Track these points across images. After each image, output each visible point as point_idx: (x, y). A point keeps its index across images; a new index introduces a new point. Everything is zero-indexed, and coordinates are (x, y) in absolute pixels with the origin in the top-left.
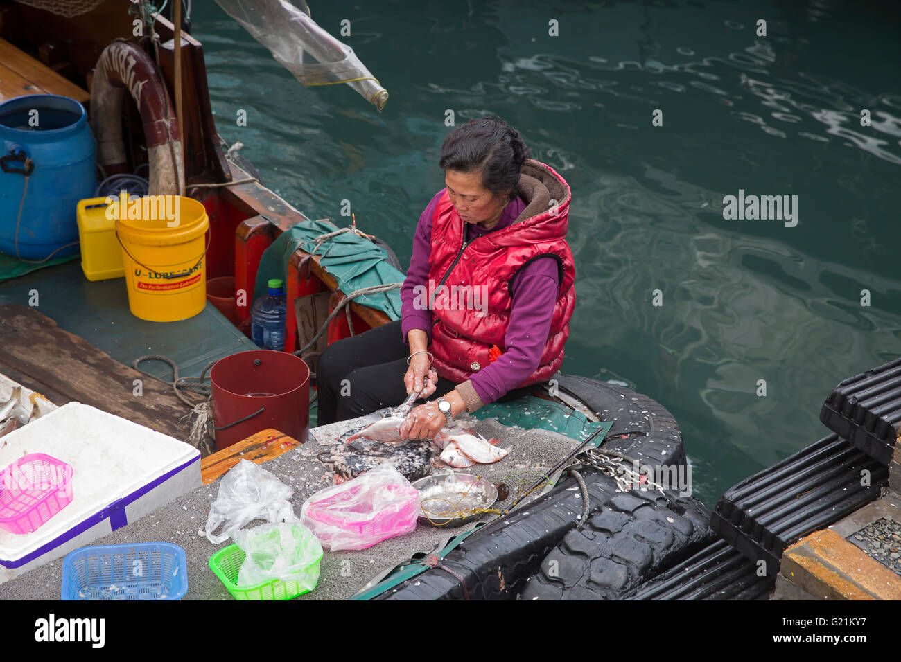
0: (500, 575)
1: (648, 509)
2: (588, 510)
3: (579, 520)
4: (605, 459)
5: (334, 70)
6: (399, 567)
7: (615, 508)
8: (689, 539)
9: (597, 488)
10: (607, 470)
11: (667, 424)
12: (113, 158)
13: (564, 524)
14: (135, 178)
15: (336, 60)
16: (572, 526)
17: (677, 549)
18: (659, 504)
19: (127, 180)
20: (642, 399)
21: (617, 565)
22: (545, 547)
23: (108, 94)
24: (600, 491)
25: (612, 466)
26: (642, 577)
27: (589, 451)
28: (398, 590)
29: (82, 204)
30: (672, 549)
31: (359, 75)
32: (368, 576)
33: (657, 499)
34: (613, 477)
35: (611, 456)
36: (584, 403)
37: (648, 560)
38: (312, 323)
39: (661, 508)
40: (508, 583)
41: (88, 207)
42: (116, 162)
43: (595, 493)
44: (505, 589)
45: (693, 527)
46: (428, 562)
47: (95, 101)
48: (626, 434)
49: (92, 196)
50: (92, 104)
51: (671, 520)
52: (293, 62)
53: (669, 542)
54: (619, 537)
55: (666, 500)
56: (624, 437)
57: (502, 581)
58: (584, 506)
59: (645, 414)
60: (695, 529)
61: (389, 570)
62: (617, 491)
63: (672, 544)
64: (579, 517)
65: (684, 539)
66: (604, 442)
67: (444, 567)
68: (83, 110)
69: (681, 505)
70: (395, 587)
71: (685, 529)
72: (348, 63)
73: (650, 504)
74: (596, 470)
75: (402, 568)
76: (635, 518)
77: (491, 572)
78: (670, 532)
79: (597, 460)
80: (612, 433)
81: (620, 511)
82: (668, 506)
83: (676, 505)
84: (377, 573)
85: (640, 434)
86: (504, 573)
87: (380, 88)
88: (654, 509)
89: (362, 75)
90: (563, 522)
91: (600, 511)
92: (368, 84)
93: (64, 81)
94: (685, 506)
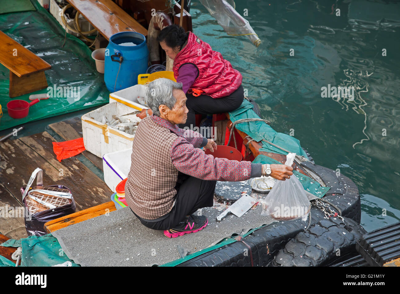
0: (267, 248)
1: (336, 227)
2: (310, 225)
3: (305, 229)
4: (322, 203)
5: (241, 30)
6: (225, 238)
7: (321, 226)
8: (351, 243)
9: (316, 216)
10: (322, 208)
11: (354, 191)
12: (155, 59)
13: (298, 229)
14: (162, 66)
15: (241, 26)
16: (302, 230)
17: (345, 246)
18: (341, 226)
19: (159, 67)
20: (346, 179)
21: (317, 250)
22: (289, 238)
23: (154, 33)
24: (317, 217)
25: (325, 207)
26: (328, 256)
27: (316, 199)
28: (222, 249)
29: (140, 76)
30: (343, 246)
31: (250, 32)
32: (212, 241)
33: (340, 224)
34: (324, 212)
35: (325, 202)
36: (321, 178)
37: (331, 249)
38: (221, 132)
39: (341, 228)
40: (271, 251)
41: (142, 77)
42: (156, 60)
43: (314, 218)
44: (269, 253)
45: (354, 238)
46: (237, 238)
47: (149, 35)
48: (334, 194)
49: (145, 73)
50: (148, 37)
51: (344, 233)
52: (225, 26)
53: (342, 242)
54: (320, 238)
55: (344, 224)
56: (334, 195)
57: (268, 250)
58: (309, 223)
59: (345, 186)
60: (355, 238)
61: (221, 239)
62: (325, 218)
63: (343, 244)
64: (305, 227)
65: (349, 242)
66: (325, 196)
67: (243, 242)
68: (145, 39)
69: (351, 227)
70: (221, 248)
71: (351, 238)
72: (246, 27)
73: (336, 225)
74: (317, 208)
75: (227, 239)
76: (329, 231)
77: (263, 246)
78: (343, 238)
79: (319, 204)
80: (329, 193)
81: (323, 227)
82: (345, 227)
83: (349, 227)
84: (216, 240)
85: (340, 194)
86: (269, 247)
87: (258, 39)
88: (338, 227)
89: (251, 33)
90: (298, 228)
91: (314, 226)
92: (253, 36)
93: (142, 27)
94: (352, 228)
